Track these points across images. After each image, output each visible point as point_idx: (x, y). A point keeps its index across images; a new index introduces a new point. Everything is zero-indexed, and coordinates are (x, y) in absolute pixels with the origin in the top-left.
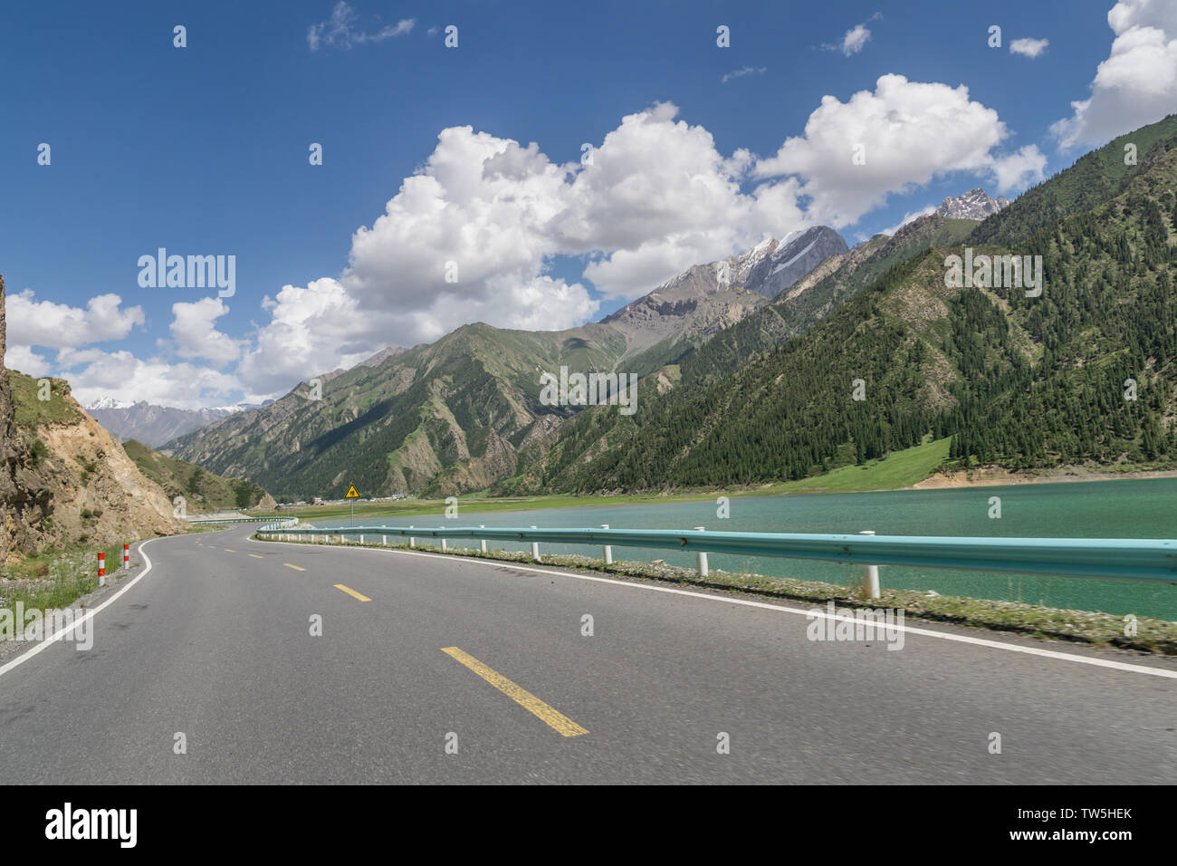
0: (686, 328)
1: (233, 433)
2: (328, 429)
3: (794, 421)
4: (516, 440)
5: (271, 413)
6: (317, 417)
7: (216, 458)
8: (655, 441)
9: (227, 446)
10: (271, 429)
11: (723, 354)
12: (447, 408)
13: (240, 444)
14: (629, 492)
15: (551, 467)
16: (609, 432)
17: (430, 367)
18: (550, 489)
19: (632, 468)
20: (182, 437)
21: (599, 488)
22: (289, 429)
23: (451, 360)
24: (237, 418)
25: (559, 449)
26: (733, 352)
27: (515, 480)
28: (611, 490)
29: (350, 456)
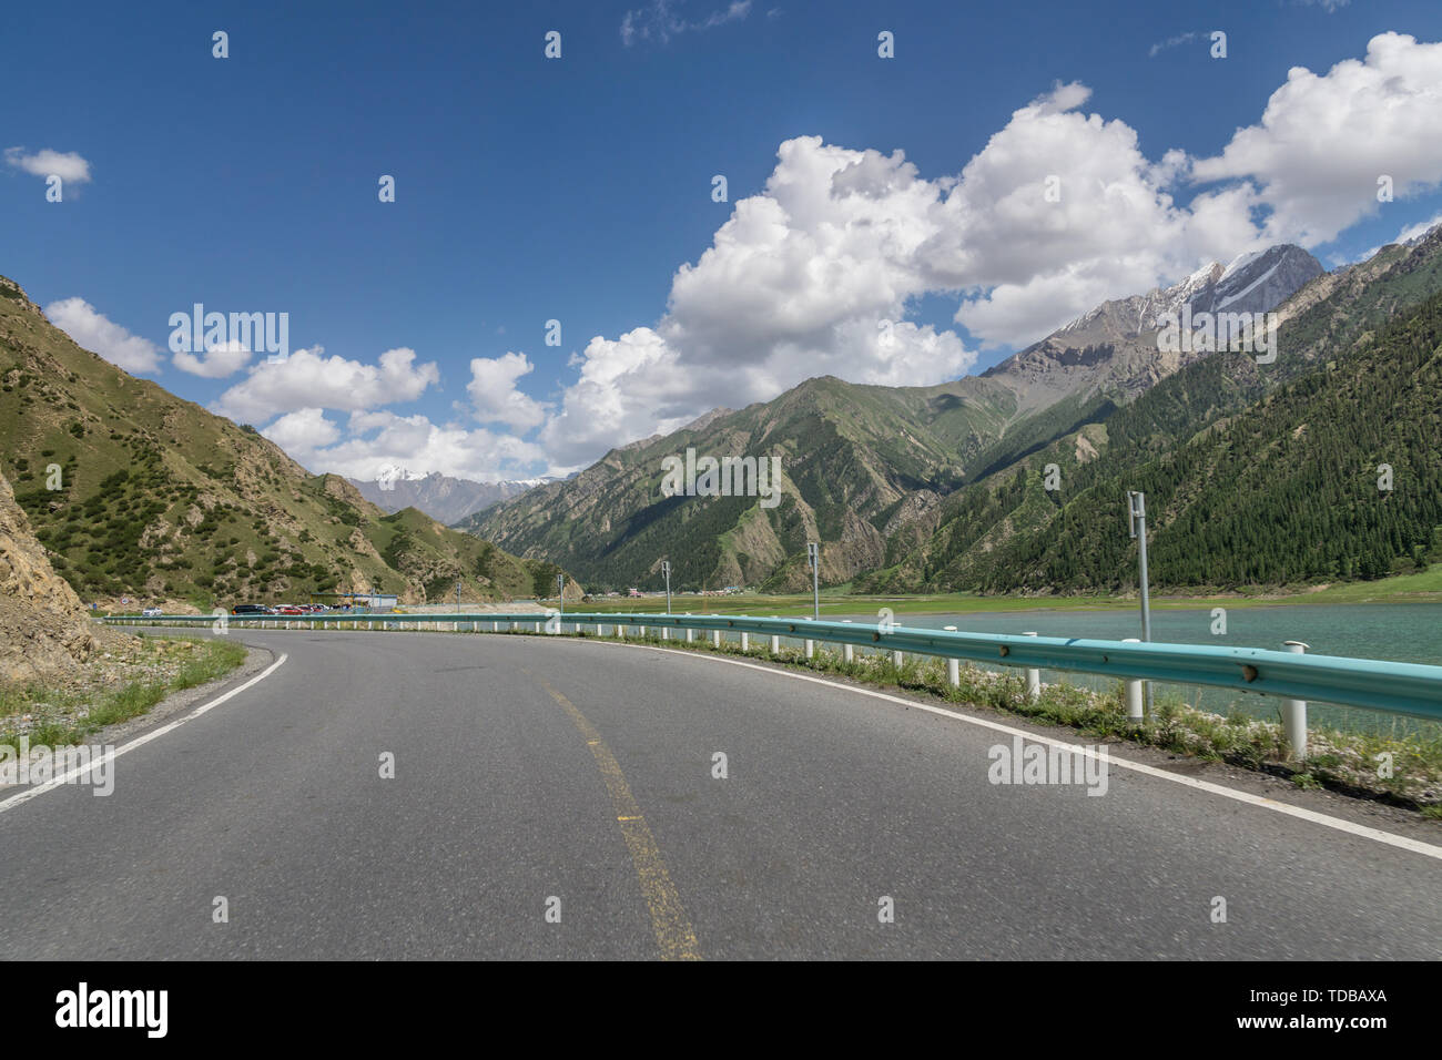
0: (1100, 380)
1: (534, 509)
2: (644, 505)
3: (1342, 490)
4: (881, 521)
5: (577, 486)
6: (631, 490)
7: (515, 538)
8: (1099, 521)
9: (527, 523)
10: (578, 504)
11: (1168, 409)
12: (790, 481)
13: (541, 522)
14: (1062, 593)
15: (936, 556)
16: (1015, 512)
17: (768, 430)
18: (936, 586)
19: (1067, 559)
20: (477, 514)
21: (1017, 585)
22: (598, 505)
23: (794, 421)
24: (539, 492)
25: (946, 532)
26: (1180, 406)
27: (887, 573)
28: (1035, 589)
29: (670, 539)
